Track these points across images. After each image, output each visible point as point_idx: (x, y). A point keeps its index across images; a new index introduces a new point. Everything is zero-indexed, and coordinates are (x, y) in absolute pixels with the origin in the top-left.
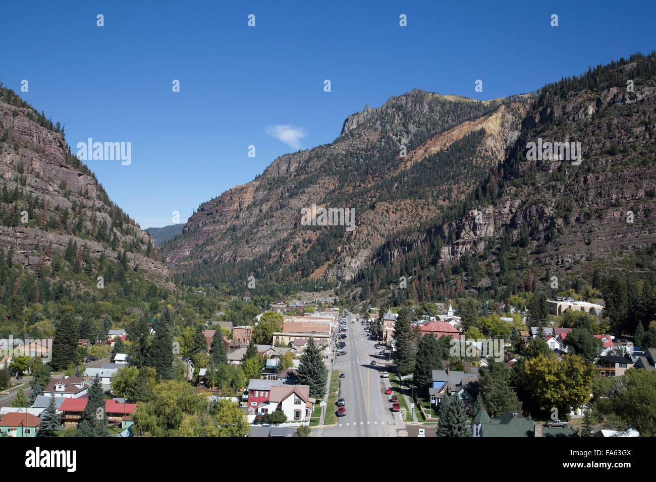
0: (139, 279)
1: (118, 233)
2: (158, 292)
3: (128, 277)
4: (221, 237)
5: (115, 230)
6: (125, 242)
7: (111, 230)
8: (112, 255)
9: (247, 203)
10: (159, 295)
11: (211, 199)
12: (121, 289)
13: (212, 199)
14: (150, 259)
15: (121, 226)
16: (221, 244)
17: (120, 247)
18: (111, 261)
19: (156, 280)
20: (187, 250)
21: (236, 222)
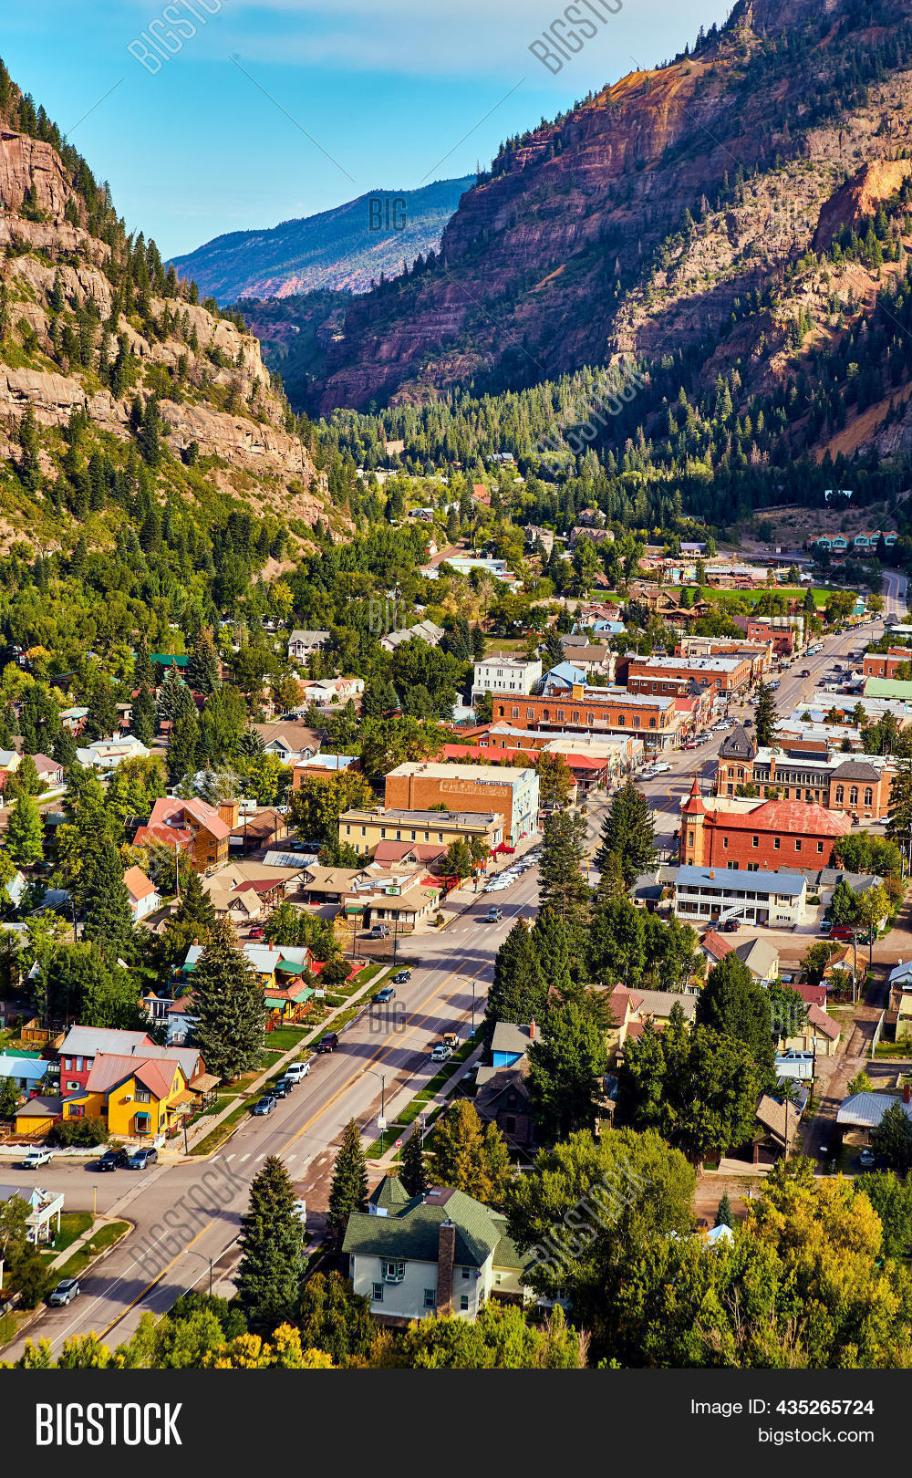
0: (197, 490)
1: (135, 338)
2: (255, 534)
3: (161, 485)
4: (567, 272)
5: (123, 325)
6: (155, 367)
7: (111, 325)
8: (109, 411)
9: (664, 140)
10: (258, 546)
11: (539, 124)
12: (134, 529)
13: (544, 122)
14: (237, 420)
15: (142, 308)
16: (566, 296)
17: (139, 383)
18: (107, 437)
19: (257, 491)
20: (451, 316)
21: (618, 213)
